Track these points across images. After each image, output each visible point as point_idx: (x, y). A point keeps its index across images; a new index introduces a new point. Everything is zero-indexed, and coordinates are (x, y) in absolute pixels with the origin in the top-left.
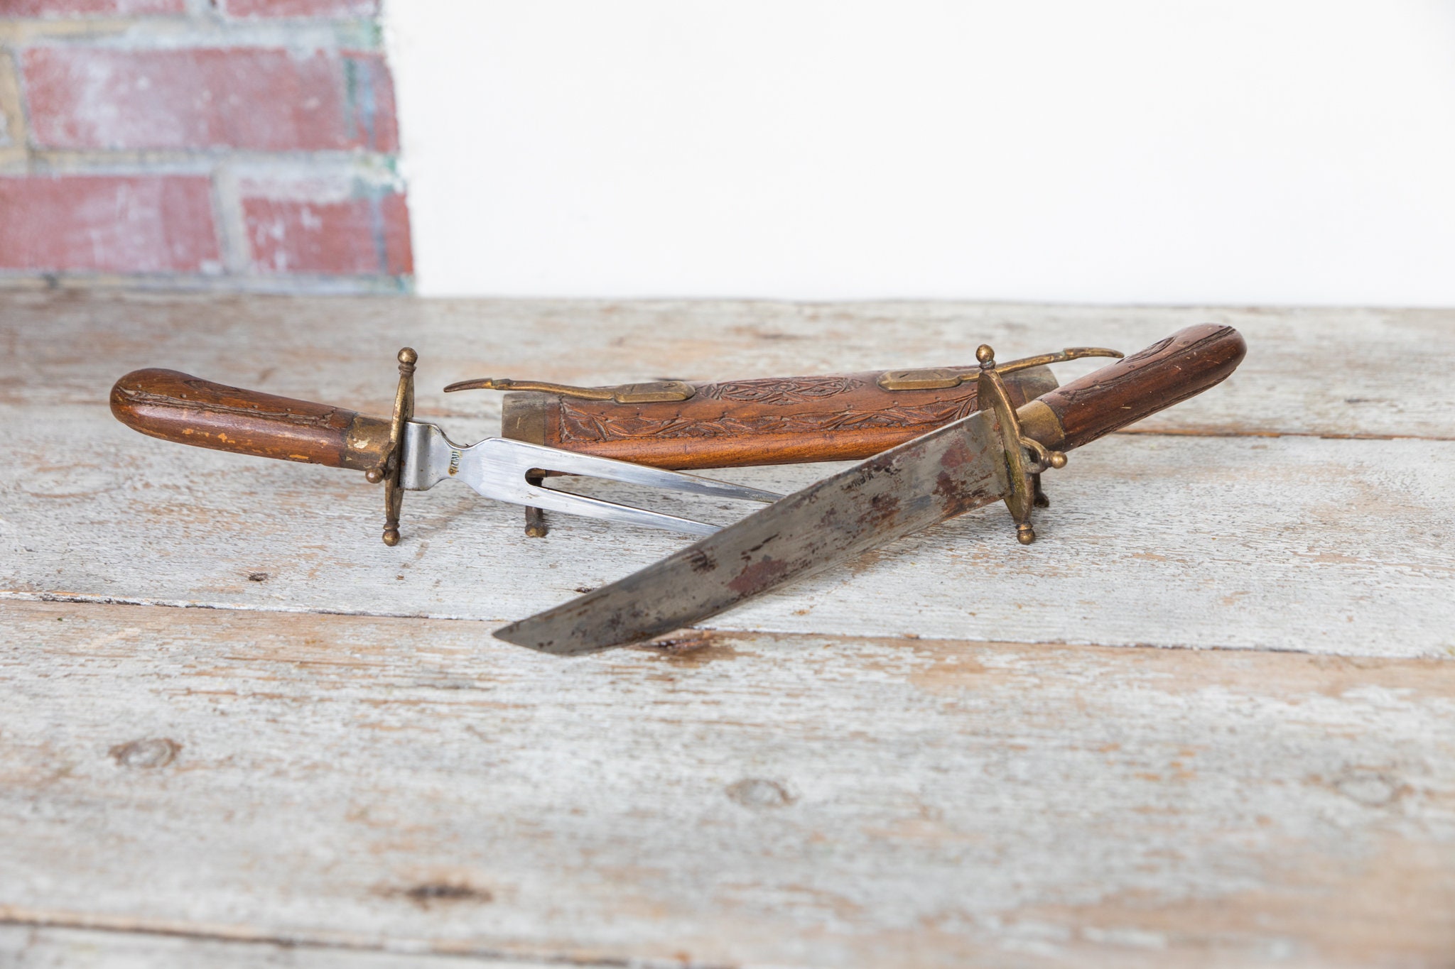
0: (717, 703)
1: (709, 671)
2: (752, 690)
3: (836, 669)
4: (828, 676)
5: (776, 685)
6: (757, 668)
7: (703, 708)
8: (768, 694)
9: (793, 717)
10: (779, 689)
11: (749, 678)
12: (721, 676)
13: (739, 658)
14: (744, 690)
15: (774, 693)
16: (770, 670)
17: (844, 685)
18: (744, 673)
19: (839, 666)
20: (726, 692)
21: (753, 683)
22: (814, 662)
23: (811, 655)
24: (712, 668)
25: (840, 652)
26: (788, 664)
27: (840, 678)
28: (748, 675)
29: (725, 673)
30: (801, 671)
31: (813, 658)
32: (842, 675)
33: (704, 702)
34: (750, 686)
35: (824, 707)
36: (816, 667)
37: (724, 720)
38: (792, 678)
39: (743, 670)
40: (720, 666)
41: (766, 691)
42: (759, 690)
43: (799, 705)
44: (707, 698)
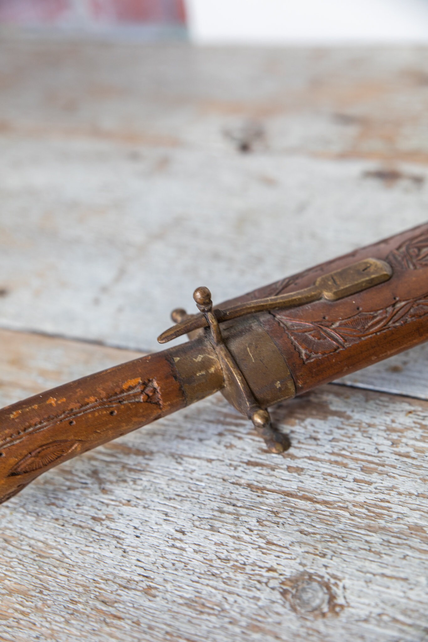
0: (299, 470)
1: (302, 431)
2: (333, 458)
3: (411, 442)
4: (402, 449)
5: (355, 455)
6: (342, 432)
7: (286, 475)
8: (345, 466)
9: (361, 498)
10: (356, 460)
11: (334, 443)
12: (311, 438)
13: (330, 418)
14: (327, 457)
15: (352, 464)
16: (354, 435)
17: (415, 462)
18: (331, 437)
19: (416, 439)
20: (310, 458)
21: (336, 450)
22: (394, 430)
23: (393, 421)
24: (305, 427)
25: (419, 421)
26: (371, 430)
27: (413, 454)
28: (334, 440)
29: (314, 435)
30: (381, 441)
31: (394, 425)
32: (416, 450)
33: (289, 468)
34: (333, 454)
35: (392, 488)
36: (394, 436)
37: (300, 494)
38: (370, 449)
39: (331, 432)
40: (312, 425)
41: (345, 461)
42: (339, 459)
43: (370, 483)
44: (293, 464)
